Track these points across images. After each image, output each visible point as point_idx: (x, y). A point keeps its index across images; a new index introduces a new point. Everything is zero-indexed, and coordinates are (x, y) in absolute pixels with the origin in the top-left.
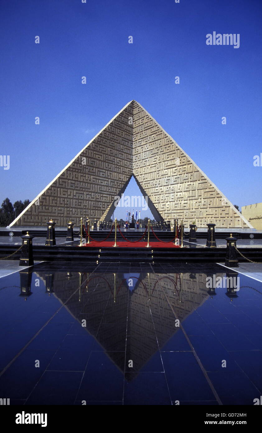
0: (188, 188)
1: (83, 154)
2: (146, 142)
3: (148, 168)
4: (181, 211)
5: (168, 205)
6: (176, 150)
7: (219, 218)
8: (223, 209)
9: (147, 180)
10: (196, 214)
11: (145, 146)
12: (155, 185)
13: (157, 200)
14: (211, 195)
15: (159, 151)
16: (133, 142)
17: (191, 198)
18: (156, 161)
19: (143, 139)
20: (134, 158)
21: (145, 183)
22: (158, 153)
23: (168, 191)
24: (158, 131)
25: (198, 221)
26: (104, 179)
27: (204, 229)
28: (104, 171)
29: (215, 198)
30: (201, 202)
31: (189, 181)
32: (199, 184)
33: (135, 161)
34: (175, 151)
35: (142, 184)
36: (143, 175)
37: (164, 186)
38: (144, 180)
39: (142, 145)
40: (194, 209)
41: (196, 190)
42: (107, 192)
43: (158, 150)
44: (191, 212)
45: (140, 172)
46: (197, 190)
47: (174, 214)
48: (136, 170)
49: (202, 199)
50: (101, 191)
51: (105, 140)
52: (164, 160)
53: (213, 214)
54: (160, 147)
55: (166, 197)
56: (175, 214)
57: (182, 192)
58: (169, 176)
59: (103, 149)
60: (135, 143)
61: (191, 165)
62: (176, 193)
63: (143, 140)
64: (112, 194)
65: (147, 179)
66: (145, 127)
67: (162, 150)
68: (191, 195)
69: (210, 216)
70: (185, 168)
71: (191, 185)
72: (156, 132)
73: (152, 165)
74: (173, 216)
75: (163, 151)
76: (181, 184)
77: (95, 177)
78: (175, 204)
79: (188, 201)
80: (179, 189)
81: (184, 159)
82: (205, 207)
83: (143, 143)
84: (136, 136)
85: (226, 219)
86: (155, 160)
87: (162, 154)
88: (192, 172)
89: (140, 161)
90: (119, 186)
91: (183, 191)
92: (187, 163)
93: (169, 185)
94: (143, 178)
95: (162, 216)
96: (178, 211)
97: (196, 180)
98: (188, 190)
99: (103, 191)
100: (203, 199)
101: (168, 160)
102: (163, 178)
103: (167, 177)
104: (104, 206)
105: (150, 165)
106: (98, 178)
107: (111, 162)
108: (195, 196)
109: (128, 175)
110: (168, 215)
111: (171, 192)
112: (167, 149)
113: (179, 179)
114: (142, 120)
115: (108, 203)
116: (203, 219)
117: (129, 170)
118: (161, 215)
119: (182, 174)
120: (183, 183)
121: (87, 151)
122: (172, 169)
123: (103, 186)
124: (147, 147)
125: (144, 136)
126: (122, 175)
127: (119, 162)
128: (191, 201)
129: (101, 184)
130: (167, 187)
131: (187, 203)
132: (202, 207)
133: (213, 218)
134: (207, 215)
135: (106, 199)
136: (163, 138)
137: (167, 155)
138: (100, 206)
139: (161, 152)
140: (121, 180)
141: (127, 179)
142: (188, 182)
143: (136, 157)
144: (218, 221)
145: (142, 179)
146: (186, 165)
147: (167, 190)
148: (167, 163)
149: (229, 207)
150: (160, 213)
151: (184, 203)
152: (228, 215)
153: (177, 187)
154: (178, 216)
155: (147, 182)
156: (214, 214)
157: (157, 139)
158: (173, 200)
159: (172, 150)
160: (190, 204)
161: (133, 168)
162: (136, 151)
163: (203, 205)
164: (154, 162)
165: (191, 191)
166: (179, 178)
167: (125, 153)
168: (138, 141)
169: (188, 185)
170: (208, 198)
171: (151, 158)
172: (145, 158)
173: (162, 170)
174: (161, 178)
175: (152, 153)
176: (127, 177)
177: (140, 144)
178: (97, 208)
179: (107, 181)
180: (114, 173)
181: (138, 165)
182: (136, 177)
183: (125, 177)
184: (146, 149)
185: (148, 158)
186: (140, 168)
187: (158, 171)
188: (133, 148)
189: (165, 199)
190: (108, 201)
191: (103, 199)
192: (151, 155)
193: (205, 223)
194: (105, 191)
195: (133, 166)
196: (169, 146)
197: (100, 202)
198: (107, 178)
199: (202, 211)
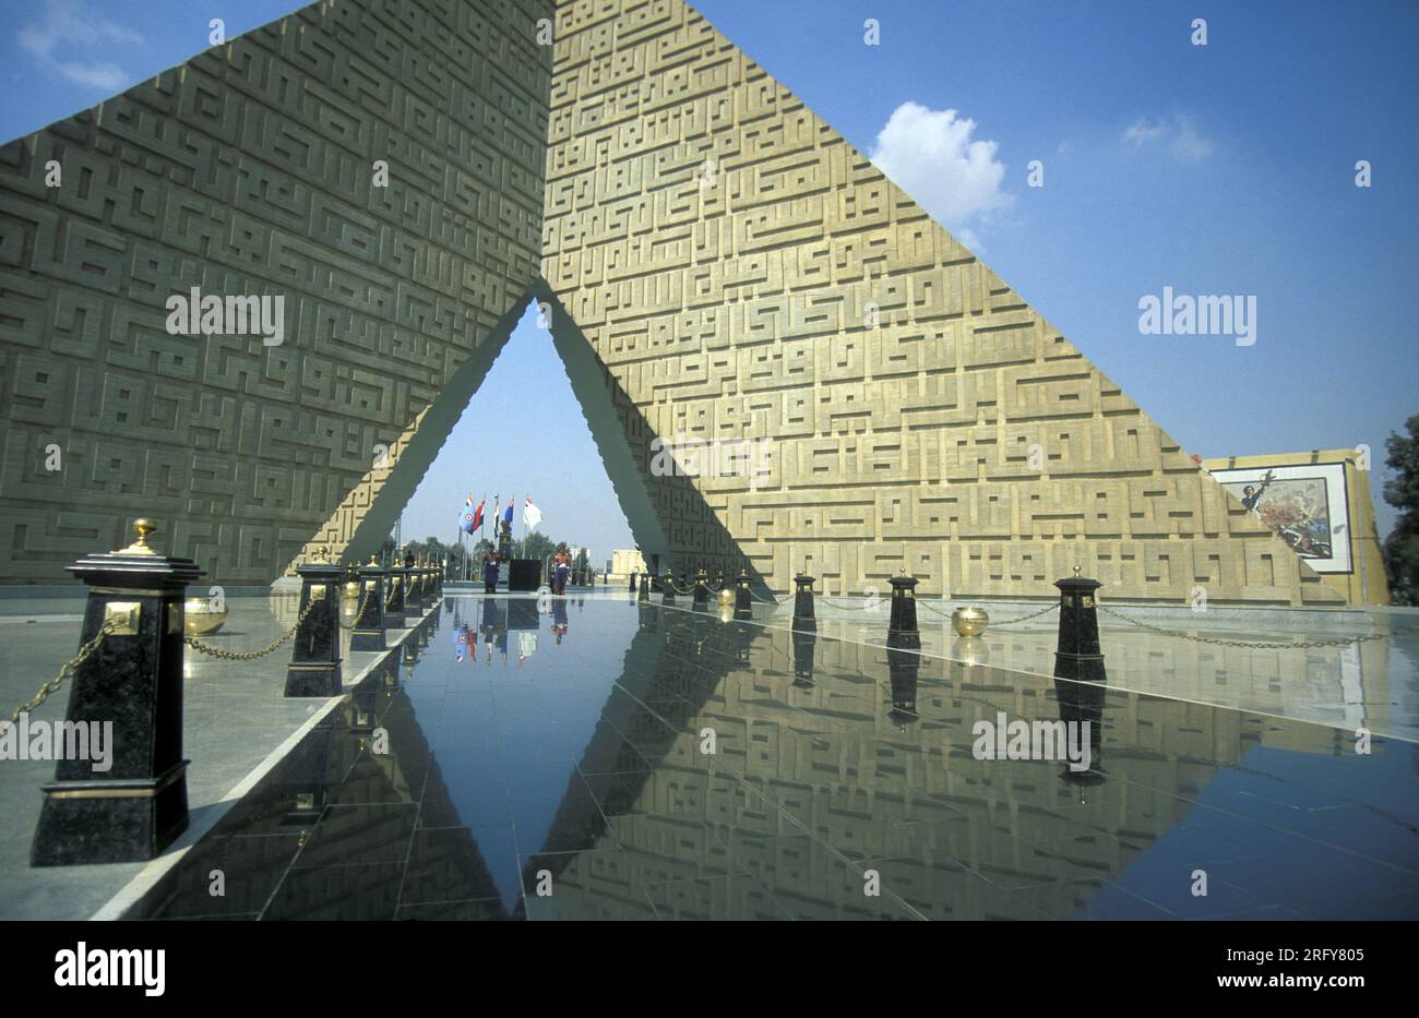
0: (904, 357)
2: (628, 107)
3: (637, 247)
4: (857, 494)
6: (824, 145)
7: (1126, 539)
8: (1157, 481)
9: (623, 313)
10: (961, 514)
11: (626, 126)
12: (683, 339)
13: (690, 426)
14: (1062, 397)
15: (711, 155)
16: (551, 110)
17: (922, 417)
18: (687, 208)
19: (610, 94)
20: (552, 194)
21: (618, 328)
22: (704, 162)
23: (770, 374)
24: (709, 47)
25: (972, 557)
26: (364, 271)
27: (1016, 608)
28: (368, 222)
29: (1090, 415)
30: (994, 441)
31: (912, 315)
32: (976, 331)
33: (556, 209)
34: (812, 148)
35: (594, 339)
36: (605, 288)
37: (740, 346)
38: (612, 315)
39: (604, 123)
40: (944, 484)
41: (960, 372)
42: (381, 355)
43: (701, 149)
44: (923, 501)
45: (588, 272)
46: (967, 368)
47: (807, 510)
48: (564, 257)
49: (1002, 422)
50: (340, 342)
52: (738, 202)
53: (1081, 516)
54: (715, 131)
55: (754, 413)
56: (813, 512)
57: (860, 379)
58: (776, 287)
60: (558, 119)
61: (921, 223)
62: (818, 386)
63: (612, 100)
64: (410, 372)
65: (627, 306)
66: (626, 28)
67: (731, 148)
68: (922, 395)
69: (1058, 527)
70: (884, 241)
71: (922, 337)
72: (694, 53)
73: (662, 228)
74: (802, 521)
75: (738, 153)
76: (855, 338)
78: (816, 452)
79: (904, 438)
80: (840, 365)
81: (875, 194)
82: (1024, 469)
83: (608, 112)
84: (569, 80)
85: (1175, 544)
86: (685, 201)
87: (728, 169)
88: (932, 266)
89: (589, 214)
90: (460, 332)
91: (868, 372)
92: (893, 218)
93: (772, 341)
94: (602, 303)
95: (724, 523)
96: (839, 495)
97: (958, 310)
98: (902, 366)
100: (1010, 420)
101: (768, 203)
102: (735, 300)
103: (762, 295)
104: (352, 447)
105: (650, 231)
107: (415, 180)
108: (954, 406)
109: (512, 282)
110: (764, 515)
111: (790, 378)
112: (758, 140)
113: (841, 303)
115: (383, 426)
116: (1005, 543)
117: (521, 252)
118: (718, 513)
119: (860, 278)
120: (870, 328)
122: (794, 248)
123: (357, 312)
124: (637, 135)
125: (619, 80)
126: (478, 273)
127: (467, 195)
128: (922, 432)
129: (344, 299)
130: (760, 351)
131: (897, 447)
132: (997, 472)
133: (1080, 539)
134: (1034, 517)
135: (371, 404)
136: (737, 84)
137: (763, 175)
139: (721, 157)
140: (474, 300)
141: (510, 303)
142: (902, 323)
143: (564, 189)
144: (1116, 561)
145: (600, 310)
146: (885, 225)
147: (762, 367)
148: (763, 219)
149: (1196, 470)
150: (712, 501)
151: (876, 448)
152: (1187, 525)
153: (823, 354)
154: (833, 522)
155: (630, 326)
156: (1089, 512)
157: (698, 90)
158: (799, 428)
159: (793, 142)
160: (914, 455)
161: (545, 250)
162: (567, 158)
163: (1009, 459)
164: (674, 212)
165: (922, 376)
166: (841, 298)
167: (504, 155)
168: (580, 104)
169: (901, 340)
170: (1041, 418)
171: (656, 192)
172: (621, 192)
173: (728, 257)
174: (721, 303)
175: (665, 167)
176: (511, 294)
177: (594, 118)
178: (300, 456)
179: (387, 289)
180: (432, 252)
181: (577, 230)
182: (562, 298)
183: (495, 287)
184: (626, 145)
185: (639, 193)
186: (584, 249)
187: (700, 262)
188: (550, 142)
189: (749, 424)
190: (382, 417)
191: (348, 400)
192: (662, 174)
193: (1028, 571)
194: (366, 351)
195: (545, 240)
196: (773, 122)
197: (326, 413)
198: (383, 270)
199: (1004, 496)
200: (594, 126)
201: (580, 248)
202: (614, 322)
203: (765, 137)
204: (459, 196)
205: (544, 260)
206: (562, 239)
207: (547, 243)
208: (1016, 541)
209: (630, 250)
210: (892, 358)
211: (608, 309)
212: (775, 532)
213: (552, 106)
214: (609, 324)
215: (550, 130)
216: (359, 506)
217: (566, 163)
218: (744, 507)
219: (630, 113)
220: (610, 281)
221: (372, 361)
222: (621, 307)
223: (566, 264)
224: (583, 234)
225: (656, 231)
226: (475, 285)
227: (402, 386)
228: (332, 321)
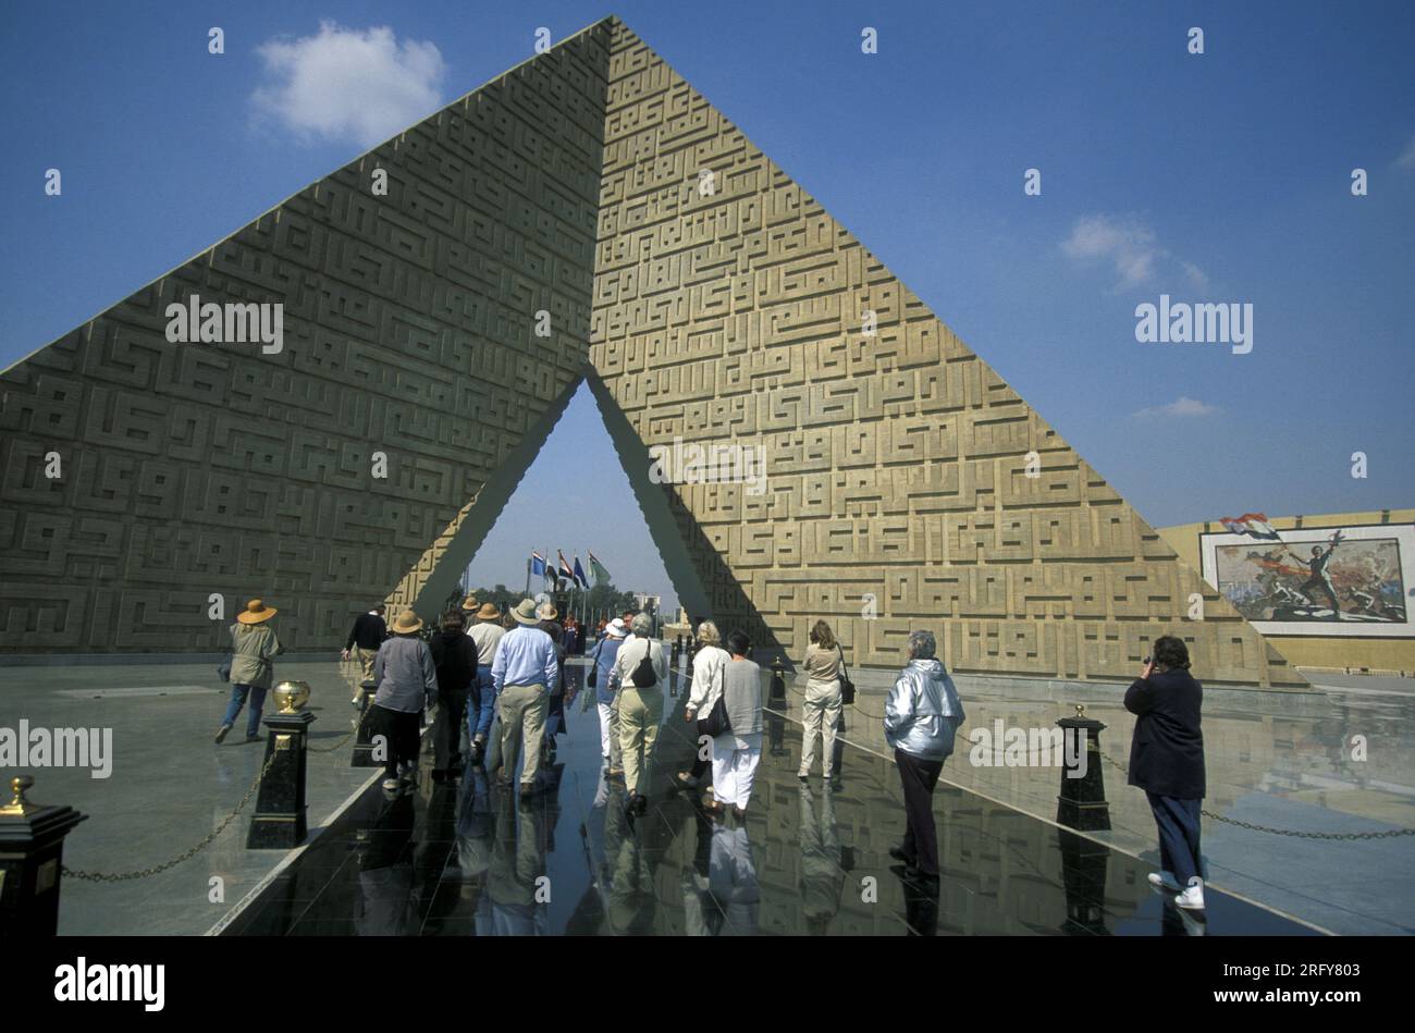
0: (911, 447)
1: (303, 207)
2: (669, 208)
3: (674, 338)
4: (869, 572)
5: (789, 535)
6: (841, 248)
7: (1111, 621)
8: (1138, 566)
9: (662, 398)
10: (962, 595)
11: (666, 226)
12: (715, 425)
13: (720, 505)
14: (1052, 487)
15: (741, 256)
16: (600, 209)
17: (927, 503)
18: (720, 303)
19: (652, 196)
20: (600, 286)
21: (657, 413)
22: (735, 261)
23: (792, 459)
24: (741, 155)
25: (972, 634)
26: (428, 371)
27: (1011, 683)
28: (432, 326)
29: (1078, 504)
30: (992, 526)
31: (919, 407)
32: (976, 424)
33: (603, 300)
34: (831, 250)
35: (637, 422)
36: (646, 374)
37: (766, 432)
38: (652, 400)
39: (646, 222)
40: (947, 565)
41: (962, 460)
42: (442, 444)
43: (733, 249)
44: (927, 580)
45: (631, 359)
46: (968, 458)
47: (824, 586)
48: (610, 345)
49: (999, 509)
50: (406, 435)
51: (448, 160)
52: (765, 299)
53: (1069, 598)
54: (745, 233)
55: (777, 494)
56: (830, 589)
57: (873, 466)
58: (799, 378)
59: (434, 208)
60: (606, 217)
61: (928, 322)
62: (835, 471)
63: (655, 201)
64: (467, 458)
65: (665, 392)
66: (668, 136)
67: (759, 249)
68: (927, 483)
69: (1050, 607)
70: (894, 338)
71: (927, 428)
72: (728, 159)
73: (696, 321)
74: (819, 596)
75: (765, 253)
76: (868, 427)
77: (370, 350)
78: (832, 533)
79: (912, 521)
80: (856, 452)
81: (886, 295)
82: (1018, 553)
83: (651, 212)
84: (616, 182)
85: (1154, 627)
86: (717, 297)
87: (756, 268)
88: (937, 363)
89: (633, 305)
90: (513, 419)
91: (880, 459)
92: (903, 317)
93: (794, 428)
94: (643, 389)
95: (749, 596)
96: (852, 573)
97: (960, 403)
98: (909, 455)
99: (417, 438)
100: (1006, 507)
101: (792, 300)
102: (761, 390)
103: (785, 386)
104: (415, 527)
105: (687, 322)
106: (388, 356)
107: (473, 285)
108: (956, 493)
109: (562, 369)
110: (785, 590)
111: (810, 464)
112: (784, 242)
113: (856, 394)
114: (650, 107)
115: (442, 507)
116: (1001, 621)
117: (571, 342)
118: (745, 588)
119: (873, 372)
120: (881, 418)
121: (331, 194)
122: (814, 343)
123: (420, 406)
124: (676, 234)
125: (661, 183)
126: (529, 363)
127: (520, 293)
128: (927, 517)
129: (409, 396)
130: (783, 437)
131: (905, 530)
132: (994, 555)
133: (1069, 619)
134: (1027, 598)
135: (432, 488)
136: (765, 190)
137: (787, 274)
138: (393, 524)
139: (750, 257)
140: (527, 389)
141: (560, 388)
142: (910, 414)
143: (611, 282)
144: (1101, 640)
145: (642, 396)
146: (896, 323)
147: (785, 453)
148: (787, 315)
149: (1174, 558)
150: (739, 575)
151: (886, 531)
152: (1164, 609)
153: (840, 441)
154: (847, 598)
155: (668, 411)
156: (1076, 594)
157: (730, 195)
158: (817, 510)
159: (814, 245)
160: (920, 536)
161: (593, 338)
162: (614, 252)
163: (1005, 543)
164: (708, 306)
165: (928, 464)
166: (856, 390)
167: (557, 254)
168: (626, 204)
169: (909, 431)
170: (1034, 506)
171: (692, 287)
172: (661, 287)
173: (756, 349)
174: (749, 392)
175: (701, 264)
176: (561, 381)
177: (638, 218)
178: (369, 537)
179: (447, 384)
180: (489, 347)
181: (621, 321)
182: (607, 383)
183: (545, 375)
184: (666, 243)
185: (677, 288)
186: (628, 338)
187: (731, 354)
188: (598, 237)
189: (773, 505)
190: (442, 499)
191: (412, 486)
192: (698, 270)
193: (1021, 647)
194: (428, 441)
195: (593, 329)
196: (796, 225)
197: (391, 498)
198: (444, 367)
199: (1000, 578)
200: (639, 225)
201: (624, 337)
202: (653, 406)
203: (790, 239)
204: (514, 296)
205: (593, 346)
206: (609, 328)
207: (595, 332)
208: (1011, 619)
209: (669, 340)
210: (900, 447)
211: (648, 394)
212: (795, 606)
213: (601, 204)
214: (649, 408)
215: (599, 227)
216: (422, 570)
217: (613, 258)
218: (768, 582)
219: (669, 213)
220: (651, 369)
221: (432, 450)
222: (660, 392)
223: (612, 351)
224: (627, 324)
225: (692, 323)
226: (527, 375)
227: (460, 470)
228: (398, 416)
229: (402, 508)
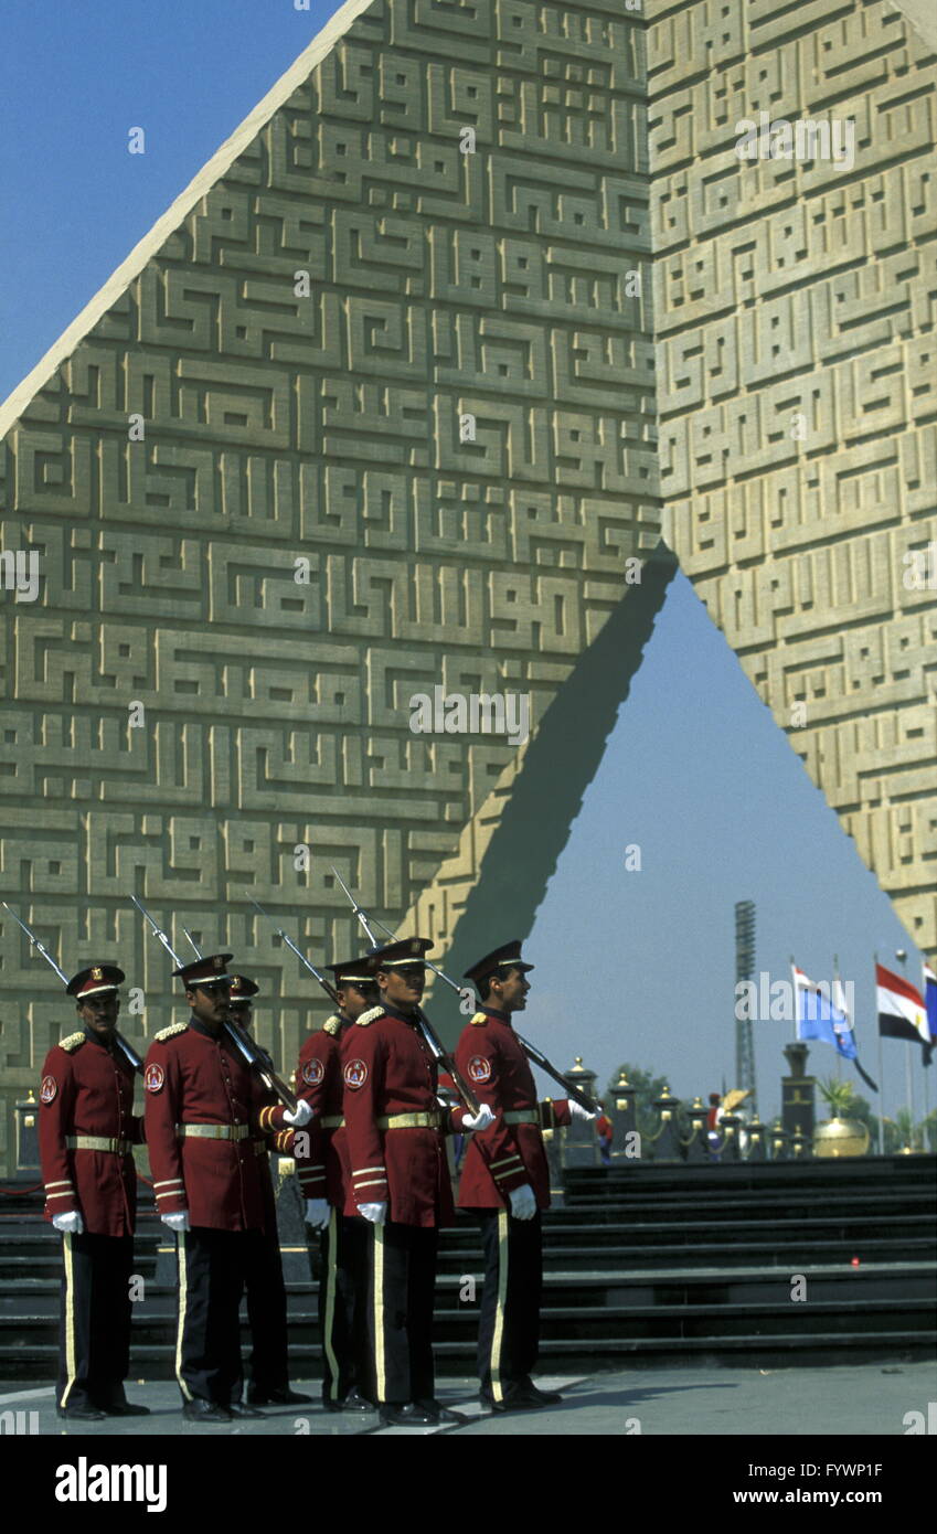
2: (779, 179)
3: (813, 482)
9: (808, 621)
11: (775, 223)
12: (899, 675)
13: (917, 850)
16: (650, 180)
18: (886, 401)
20: (666, 364)
21: (795, 654)
26: (308, 648)
35: (761, 676)
36: (769, 568)
38: (787, 626)
39: (740, 211)
42: (353, 789)
43: (899, 278)
45: (740, 534)
48: (699, 501)
54: (918, 240)
60: (664, 199)
64: (405, 809)
65: (806, 606)
73: (849, 444)
83: (748, 188)
84: (678, 113)
86: (881, 386)
89: (732, 407)
94: (766, 600)
105: (833, 447)
106: (230, 642)
109: (595, 576)
123: (302, 725)
127: (482, 437)
129: (277, 708)
135: (341, 879)
138: (276, 957)
140: (519, 639)
141: (595, 623)
143: (688, 353)
145: (765, 618)
155: (814, 649)
161: (664, 488)
162: (685, 286)
164: (866, 409)
168: (700, 169)
172: (779, 365)
175: (848, 312)
176: (596, 604)
177: (724, 201)
179: (348, 668)
180: (422, 574)
181: (714, 445)
183: (559, 599)
184: (781, 262)
185: (809, 367)
186: (730, 483)
188: (653, 250)
190: (363, 898)
191: (301, 880)
192: (843, 326)
194: (323, 789)
195: (664, 465)
198: (337, 636)
200: (727, 217)
201: (722, 483)
202: (790, 640)
204: (466, 446)
205: (668, 506)
206: (693, 463)
207: (668, 472)
209: (804, 487)
211: (777, 613)
213: (653, 168)
214: (781, 644)
215: (654, 223)
217: (687, 297)
220: (778, 554)
221: (332, 803)
222: (799, 606)
223: (703, 516)
224: (726, 453)
225: (841, 450)
226: (518, 610)
227: (389, 838)
228: (261, 751)
229: (287, 926)
